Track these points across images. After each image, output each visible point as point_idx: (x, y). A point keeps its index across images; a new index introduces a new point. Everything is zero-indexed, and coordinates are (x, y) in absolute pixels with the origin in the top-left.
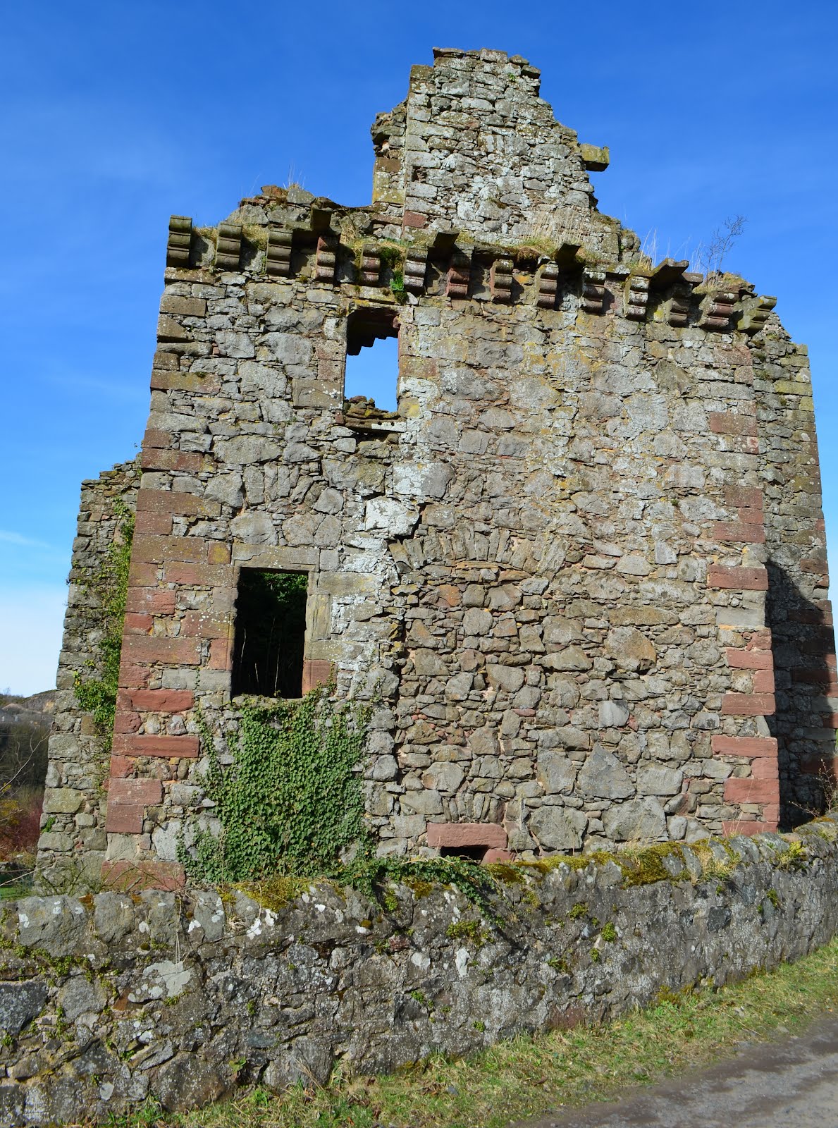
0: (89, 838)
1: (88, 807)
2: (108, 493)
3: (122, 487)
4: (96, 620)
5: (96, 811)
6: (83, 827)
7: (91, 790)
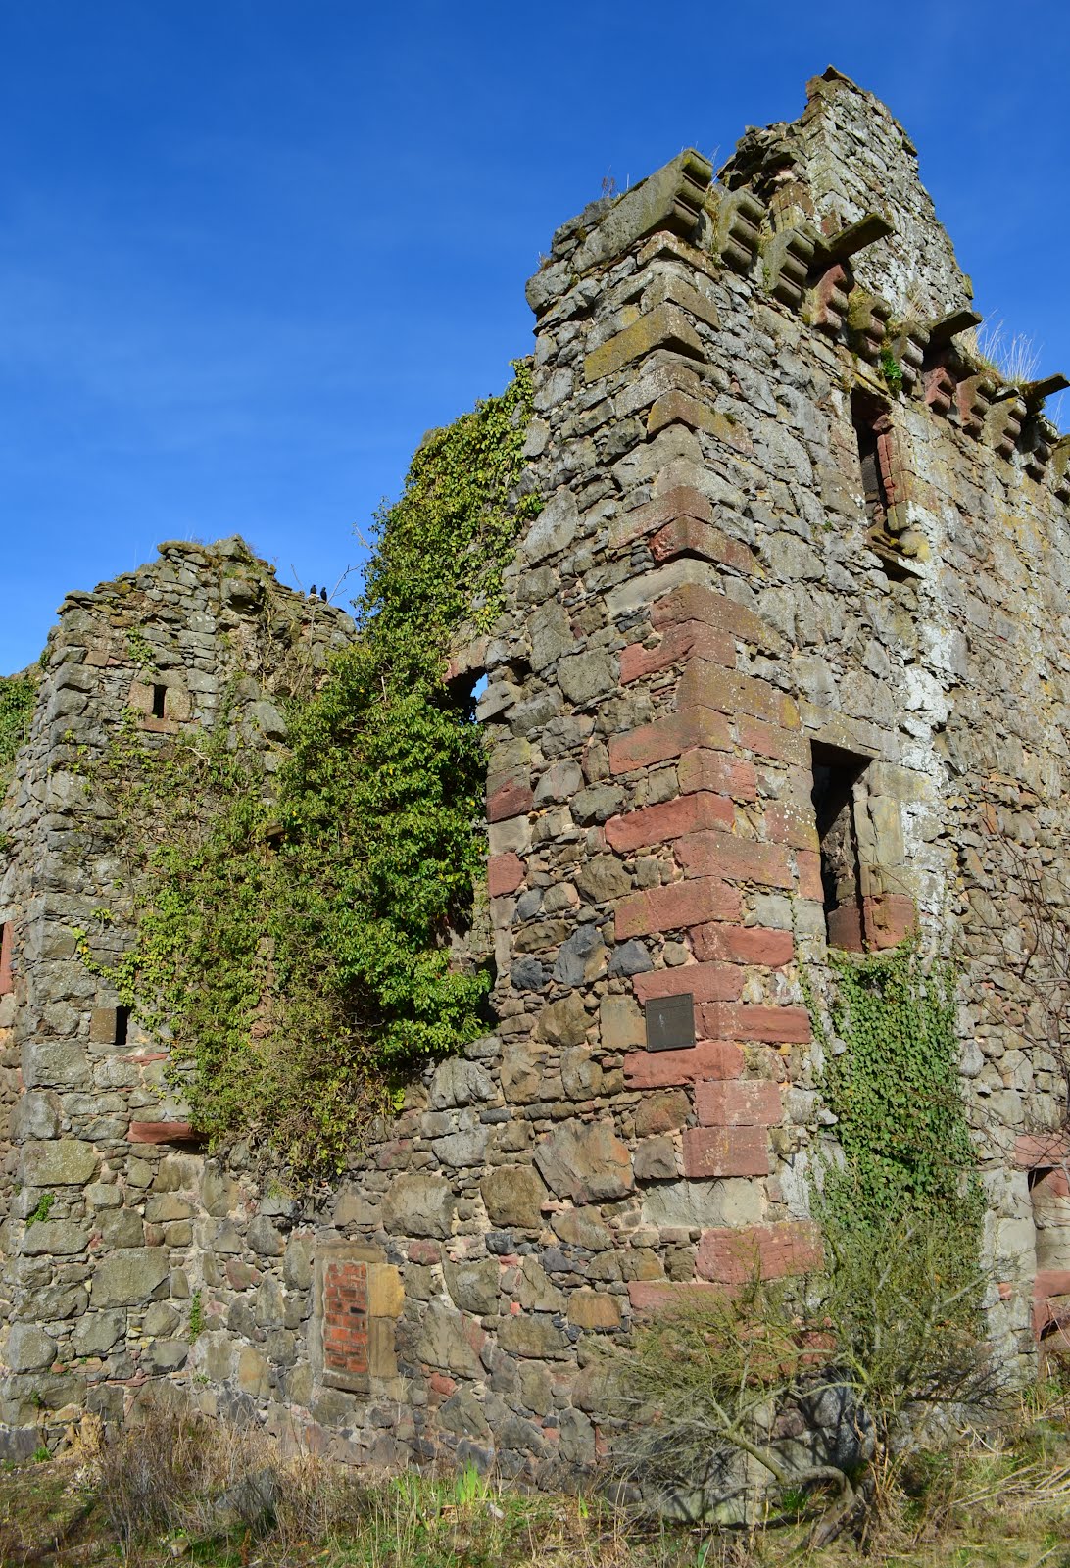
0: (114, 1227)
1: (105, 1169)
2: (118, 621)
3: (141, 615)
4: (107, 839)
5: (120, 1178)
6: (101, 1208)
7: (113, 1141)
